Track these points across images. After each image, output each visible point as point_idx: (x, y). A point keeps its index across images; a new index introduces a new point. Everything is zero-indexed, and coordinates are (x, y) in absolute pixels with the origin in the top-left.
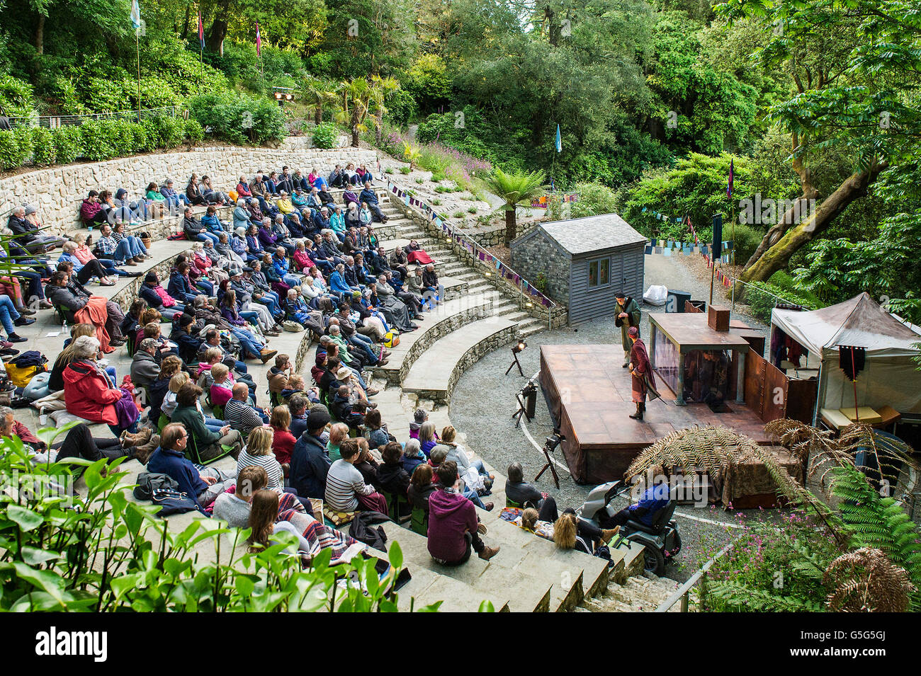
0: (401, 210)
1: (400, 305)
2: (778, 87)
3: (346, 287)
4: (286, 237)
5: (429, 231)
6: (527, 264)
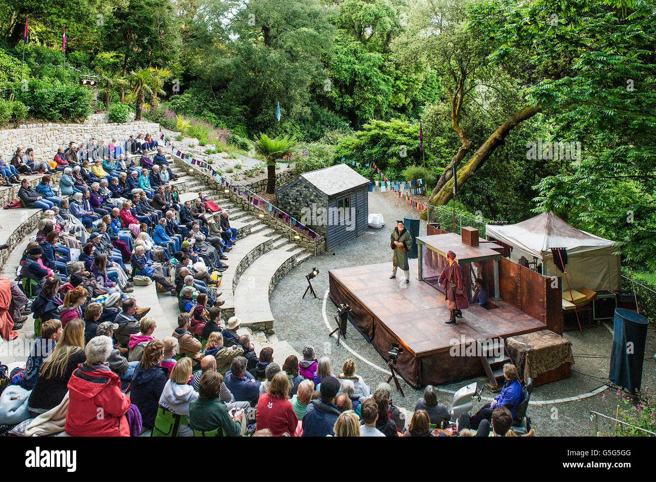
0: (184, 169)
1: (211, 249)
2: (404, 77)
3: (167, 237)
4: (108, 197)
5: (209, 184)
6: (290, 205)
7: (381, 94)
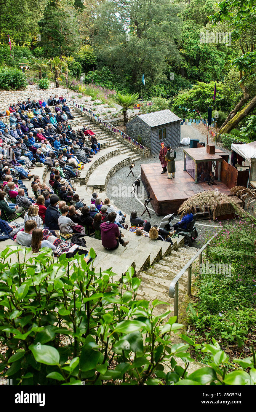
0: (79, 113)
2: (234, 52)
4: (32, 128)
5: (92, 121)
6: (133, 132)
7: (216, 64)
